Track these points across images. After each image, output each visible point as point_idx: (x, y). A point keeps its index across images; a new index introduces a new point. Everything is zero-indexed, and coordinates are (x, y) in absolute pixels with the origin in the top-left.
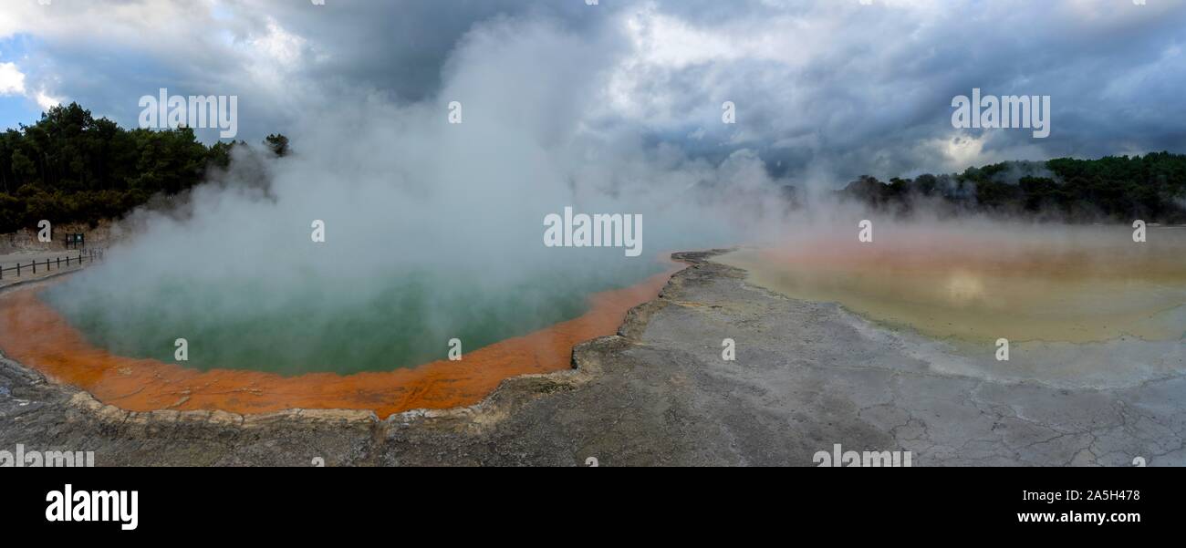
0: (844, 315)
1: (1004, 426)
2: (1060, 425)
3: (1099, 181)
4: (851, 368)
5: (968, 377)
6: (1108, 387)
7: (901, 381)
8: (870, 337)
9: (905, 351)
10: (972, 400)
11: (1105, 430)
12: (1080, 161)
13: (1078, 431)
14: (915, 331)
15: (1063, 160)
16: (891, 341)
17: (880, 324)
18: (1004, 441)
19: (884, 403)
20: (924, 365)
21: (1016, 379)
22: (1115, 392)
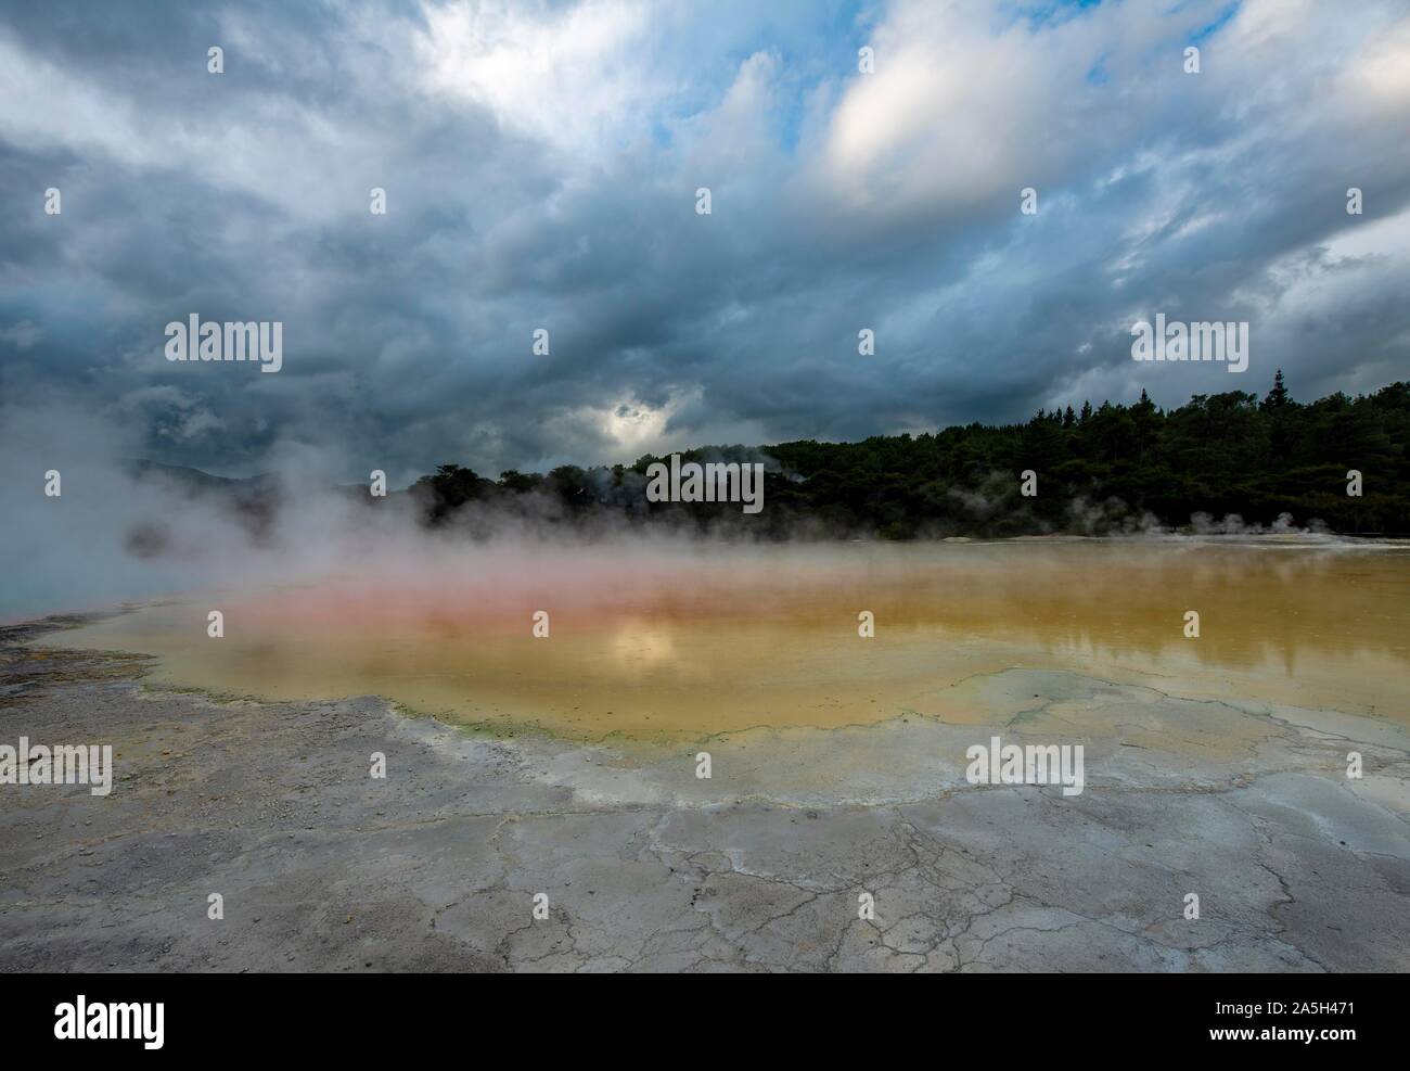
0: (404, 723)
1: (713, 892)
2: (810, 877)
3: (861, 475)
4: (419, 827)
5: (643, 806)
6: (885, 801)
7: (519, 833)
8: (458, 756)
9: (528, 773)
10: (652, 848)
11: (888, 879)
12: (828, 446)
13: (841, 885)
14: (547, 733)
15: (801, 444)
16: (500, 758)
17: (477, 728)
18: (716, 925)
19: (484, 886)
20: (564, 794)
21: (728, 799)
22: (895, 809)
